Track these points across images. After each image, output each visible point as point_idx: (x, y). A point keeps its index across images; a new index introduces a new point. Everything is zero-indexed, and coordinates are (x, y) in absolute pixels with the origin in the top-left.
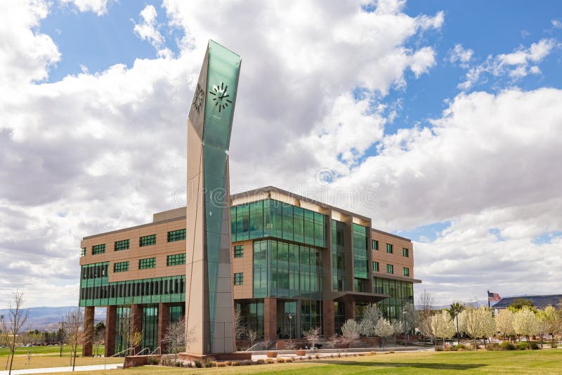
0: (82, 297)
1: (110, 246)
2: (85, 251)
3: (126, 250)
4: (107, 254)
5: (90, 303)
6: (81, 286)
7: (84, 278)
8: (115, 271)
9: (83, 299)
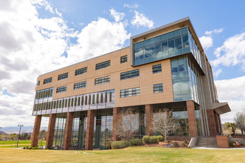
0: (34, 110)
1: (55, 78)
2: (39, 83)
3: (66, 79)
4: (52, 83)
5: (39, 113)
6: (35, 103)
7: (37, 99)
8: (57, 93)
9: (35, 111)
